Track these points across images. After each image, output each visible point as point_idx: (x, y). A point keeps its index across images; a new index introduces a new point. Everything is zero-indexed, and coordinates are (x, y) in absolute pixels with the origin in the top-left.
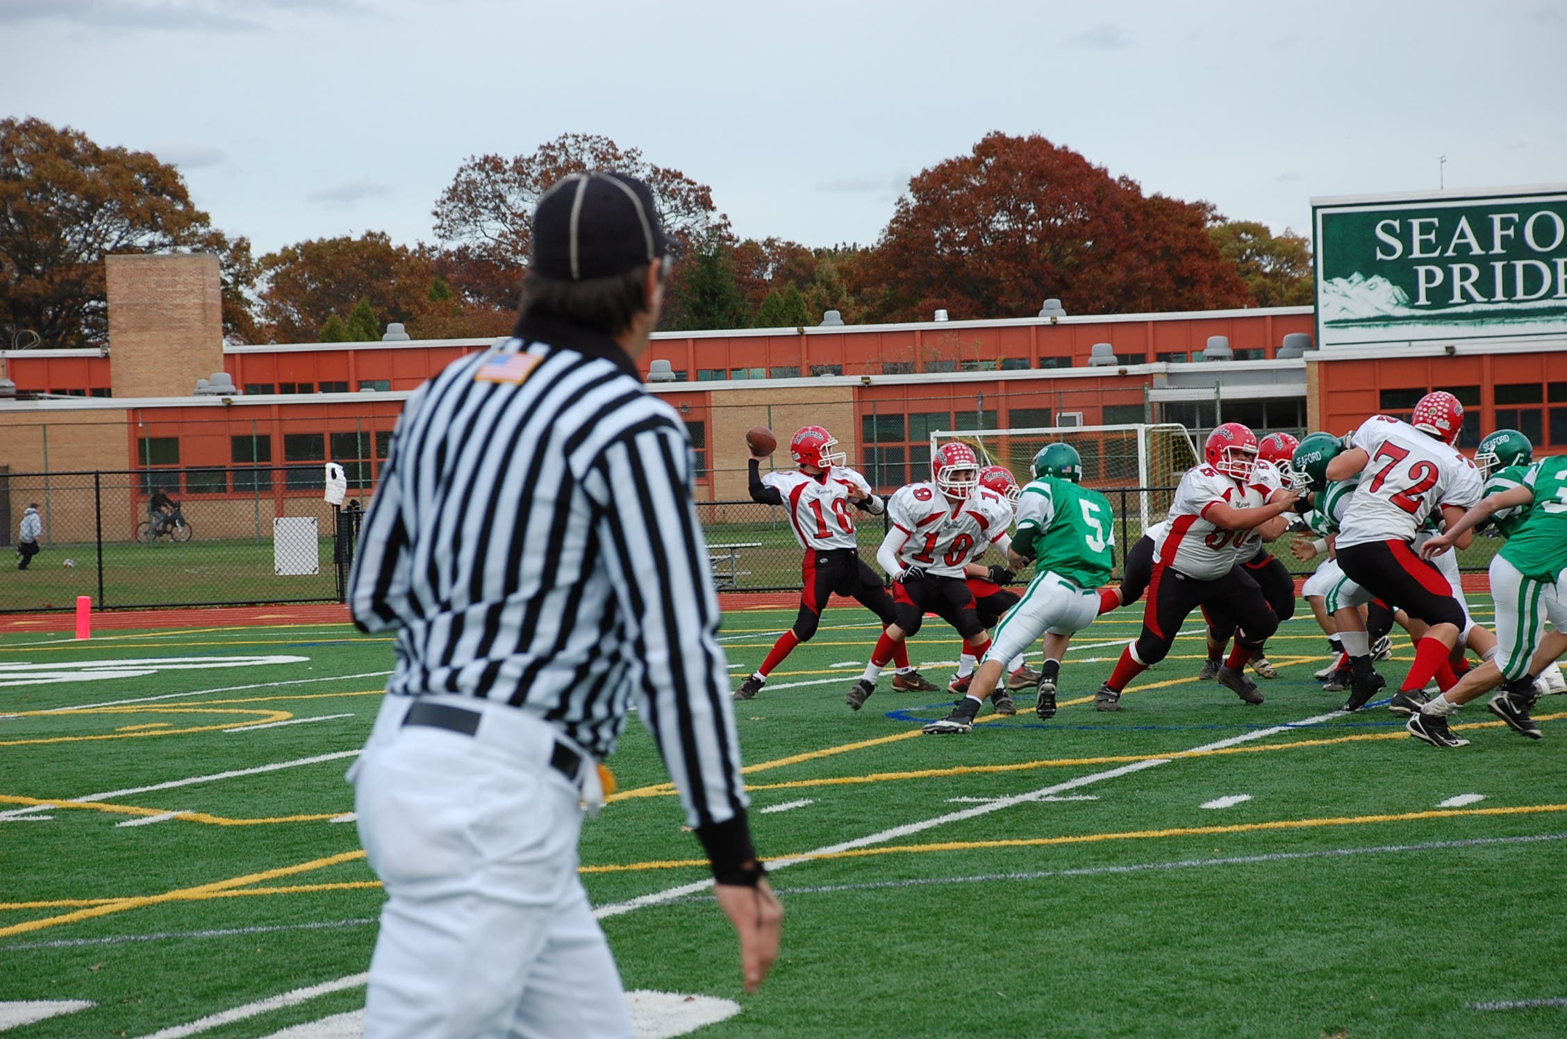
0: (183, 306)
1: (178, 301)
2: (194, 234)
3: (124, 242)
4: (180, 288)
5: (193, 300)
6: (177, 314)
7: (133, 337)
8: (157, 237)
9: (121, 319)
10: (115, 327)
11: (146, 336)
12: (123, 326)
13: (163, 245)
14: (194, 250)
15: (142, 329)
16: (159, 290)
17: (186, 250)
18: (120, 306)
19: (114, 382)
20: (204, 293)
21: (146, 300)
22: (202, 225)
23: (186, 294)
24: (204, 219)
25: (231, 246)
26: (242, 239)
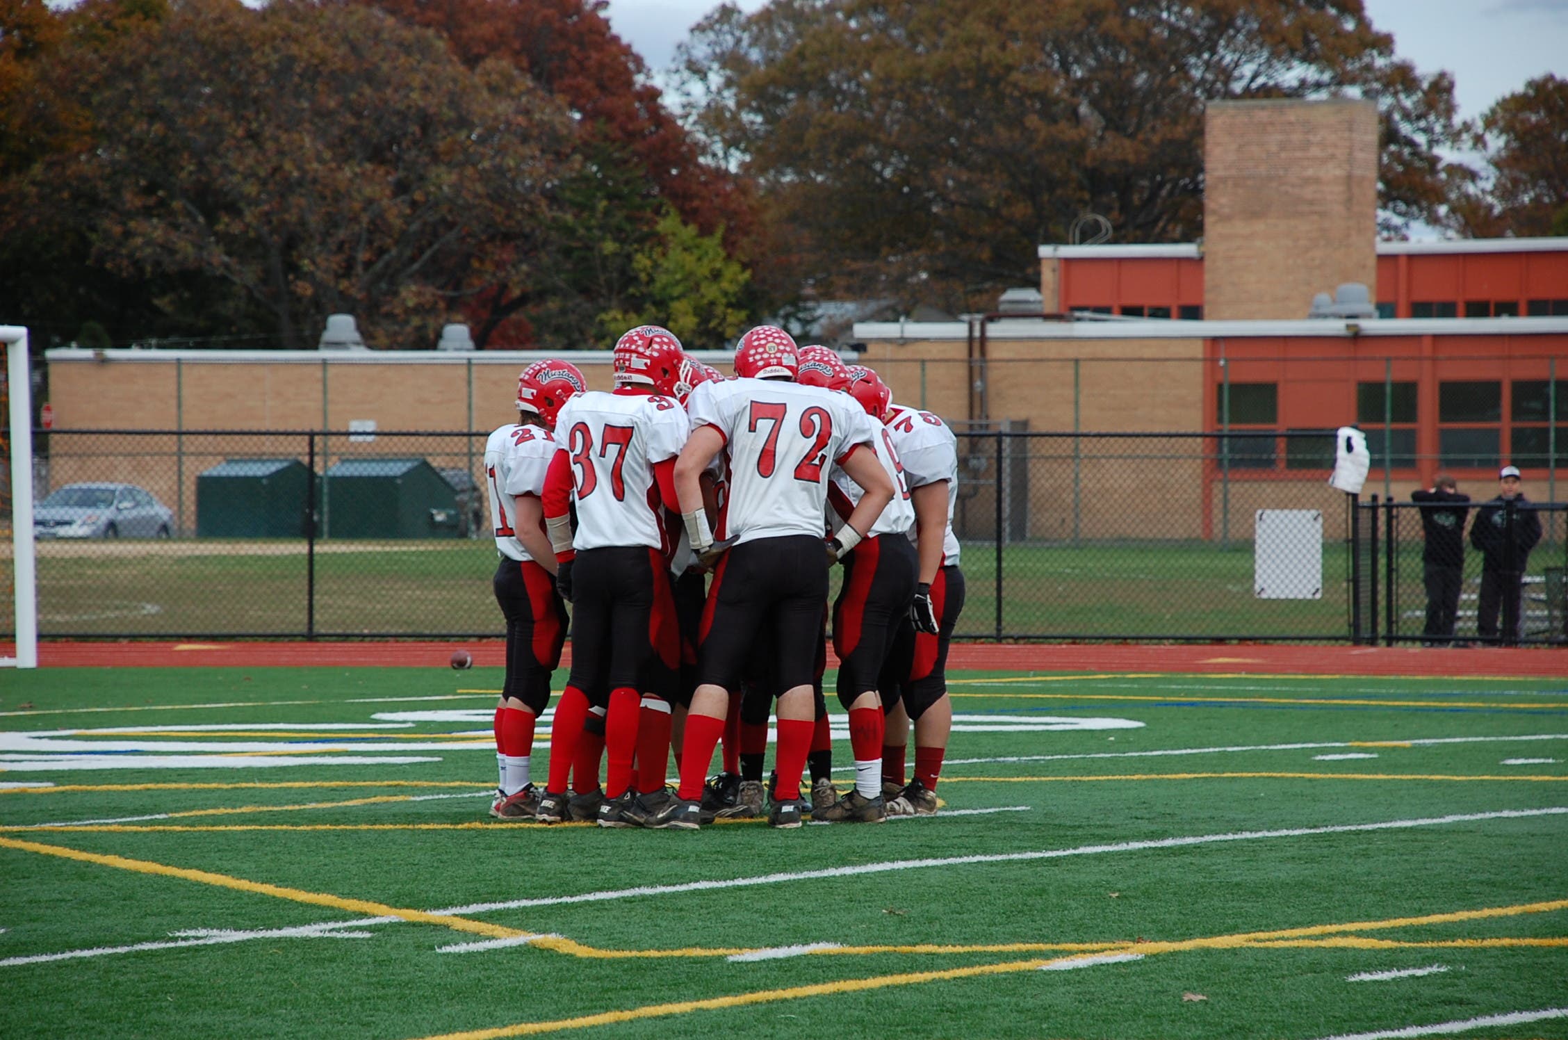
0: (1317, 181)
1: (1310, 172)
2: (1369, 68)
3: (1261, 80)
4: (1315, 151)
5: (1334, 171)
6: (1308, 192)
7: (1240, 227)
8: (1309, 72)
9: (1223, 200)
10: (1214, 212)
11: (1260, 226)
12: (1226, 210)
13: (1318, 86)
14: (1366, 93)
15: (1254, 215)
16: (1283, 155)
18: (1223, 180)
19: (1208, 297)
20: (1350, 159)
21: (1263, 170)
22: (1381, 54)
23: (1324, 161)
24: (1384, 43)
25: (1425, 85)
26: (1442, 75)
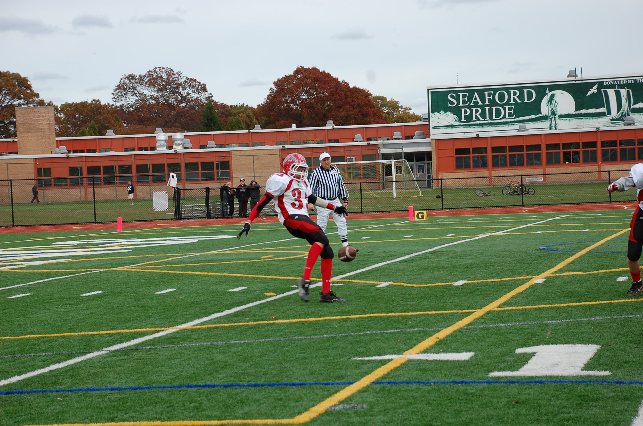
0: (42, 124)
1: (40, 122)
2: (33, 101)
3: (9, 103)
4: (41, 118)
5: (45, 122)
6: (40, 127)
7: (25, 134)
8: (22, 101)
9: (21, 129)
10: (19, 131)
11: (30, 134)
12: (22, 131)
13: (24, 104)
14: (34, 106)
15: (28, 132)
16: (34, 119)
17: (31, 106)
18: (21, 124)
19: (19, 150)
20: (49, 120)
21: (29, 122)
22: (37, 98)
23: (43, 120)
24: (37, 95)
25: (47, 104)
26: (50, 102)
